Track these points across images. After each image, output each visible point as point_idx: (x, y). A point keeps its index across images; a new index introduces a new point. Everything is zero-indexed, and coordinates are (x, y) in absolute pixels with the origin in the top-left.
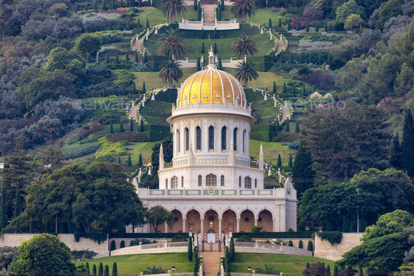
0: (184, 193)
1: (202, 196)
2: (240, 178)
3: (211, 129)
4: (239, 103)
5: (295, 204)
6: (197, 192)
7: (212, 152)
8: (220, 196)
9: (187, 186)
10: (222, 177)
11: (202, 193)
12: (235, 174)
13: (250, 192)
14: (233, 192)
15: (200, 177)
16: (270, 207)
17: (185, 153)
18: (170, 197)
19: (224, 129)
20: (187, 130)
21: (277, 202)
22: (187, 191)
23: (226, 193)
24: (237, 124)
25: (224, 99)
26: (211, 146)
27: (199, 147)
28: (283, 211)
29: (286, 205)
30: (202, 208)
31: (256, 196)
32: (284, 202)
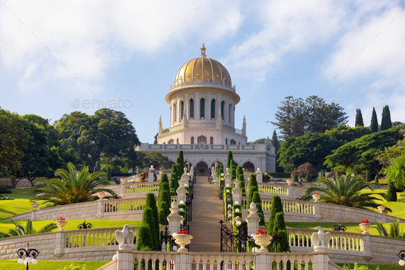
0: (179, 147)
1: (194, 150)
2: (226, 140)
3: (202, 101)
4: (226, 83)
5: (274, 158)
6: (190, 147)
7: (203, 121)
8: (210, 150)
9: (181, 142)
10: (212, 138)
11: (194, 147)
12: (222, 136)
13: (236, 147)
14: (221, 147)
15: (192, 138)
16: (253, 159)
17: (180, 122)
18: (166, 150)
19: (213, 101)
20: (182, 103)
21: (259, 156)
22: (181, 145)
23: (214, 147)
24: (224, 99)
25: (213, 77)
26: (202, 115)
27: (192, 115)
28: (264, 163)
29: (267, 158)
30: (194, 160)
31: (241, 150)
32: (265, 156)
